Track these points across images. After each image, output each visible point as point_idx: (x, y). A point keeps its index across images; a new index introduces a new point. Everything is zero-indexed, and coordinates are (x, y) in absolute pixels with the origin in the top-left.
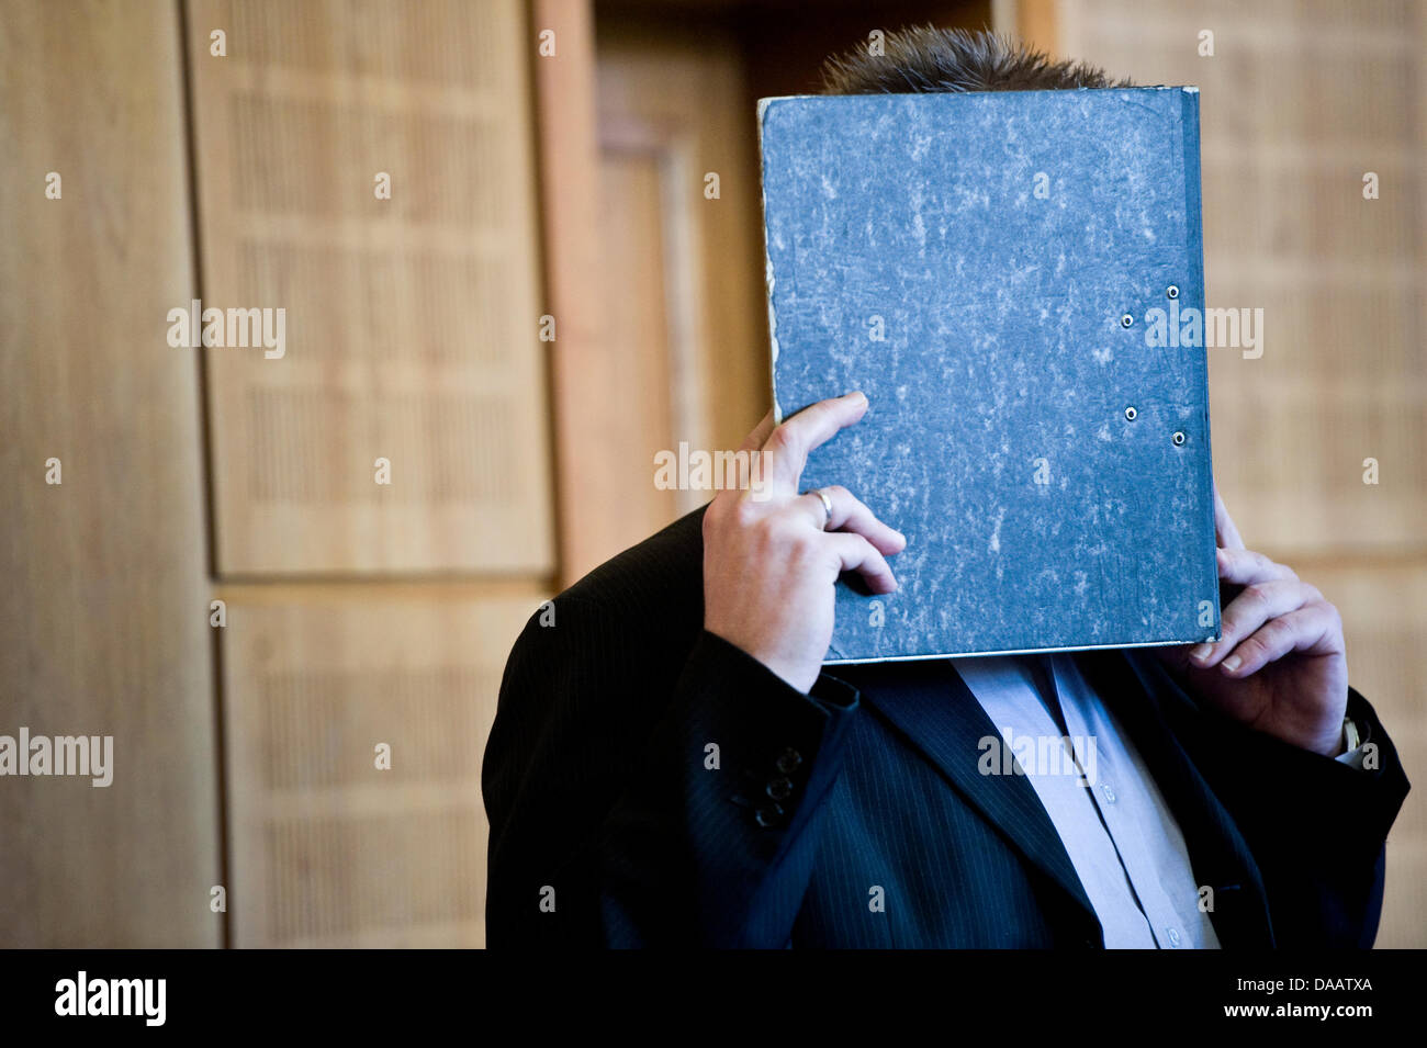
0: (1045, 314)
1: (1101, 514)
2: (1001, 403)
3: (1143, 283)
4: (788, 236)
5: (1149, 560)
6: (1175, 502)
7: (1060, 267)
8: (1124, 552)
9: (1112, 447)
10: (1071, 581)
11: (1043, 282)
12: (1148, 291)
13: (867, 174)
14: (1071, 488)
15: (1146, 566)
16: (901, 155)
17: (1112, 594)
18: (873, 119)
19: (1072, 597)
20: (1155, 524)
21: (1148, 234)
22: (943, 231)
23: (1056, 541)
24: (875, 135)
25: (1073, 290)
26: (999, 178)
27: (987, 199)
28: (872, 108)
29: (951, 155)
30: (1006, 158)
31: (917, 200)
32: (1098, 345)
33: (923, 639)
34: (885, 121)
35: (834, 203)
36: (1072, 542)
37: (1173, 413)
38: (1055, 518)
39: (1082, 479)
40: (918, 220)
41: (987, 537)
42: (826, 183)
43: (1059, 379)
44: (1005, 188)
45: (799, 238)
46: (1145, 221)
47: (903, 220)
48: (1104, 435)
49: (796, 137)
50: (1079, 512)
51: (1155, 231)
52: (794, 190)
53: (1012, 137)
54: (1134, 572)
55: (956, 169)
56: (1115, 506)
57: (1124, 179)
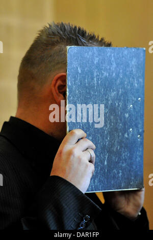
0: (117, 104)
1: (125, 156)
2: (108, 127)
3: (135, 97)
4: (71, 83)
5: (133, 168)
6: (138, 153)
7: (120, 92)
8: (128, 165)
9: (127, 139)
10: (118, 173)
11: (117, 96)
12: (135, 99)
13: (87, 66)
14: (120, 149)
15: (132, 169)
16: (93, 62)
17: (126, 176)
18: (88, 53)
19: (118, 177)
20: (134, 159)
21: (136, 85)
22: (100, 82)
23: (116, 162)
24: (88, 57)
25: (122, 98)
26: (110, 69)
27: (108, 74)
28: (88, 50)
29: (102, 63)
30: (111, 64)
31: (95, 74)
32: (126, 113)
33: (92, 187)
34: (90, 53)
35: (80, 74)
36: (119, 163)
37: (138, 131)
38: (117, 157)
39: (122, 147)
40: (95, 79)
41: (104, 161)
42: (79, 69)
43: (119, 121)
44: (111, 71)
45: (73, 83)
46: (136, 82)
47: (92, 79)
48: (126, 136)
49: (74, 56)
50: (121, 155)
51: (137, 84)
52: (73, 70)
53: (113, 59)
54: (130, 171)
55: (102, 66)
56: (127, 154)
57: (132, 71)
